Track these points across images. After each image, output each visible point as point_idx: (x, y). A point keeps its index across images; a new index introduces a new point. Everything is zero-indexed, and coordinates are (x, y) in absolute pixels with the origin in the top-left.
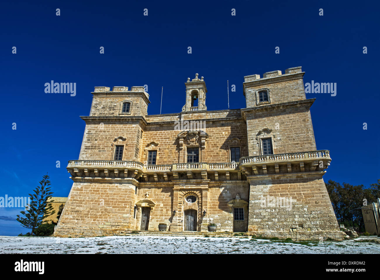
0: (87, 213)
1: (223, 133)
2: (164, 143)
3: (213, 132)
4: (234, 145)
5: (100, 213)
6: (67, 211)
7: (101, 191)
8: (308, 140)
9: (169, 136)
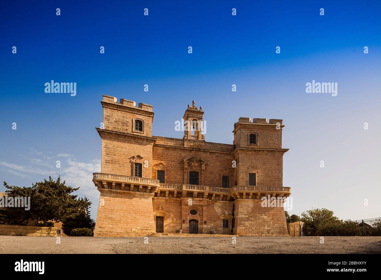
0: (120, 220)
1: (218, 163)
2: (170, 165)
3: (210, 161)
4: (225, 174)
5: (131, 220)
6: (101, 218)
7: (128, 202)
8: (278, 179)
9: (174, 160)
